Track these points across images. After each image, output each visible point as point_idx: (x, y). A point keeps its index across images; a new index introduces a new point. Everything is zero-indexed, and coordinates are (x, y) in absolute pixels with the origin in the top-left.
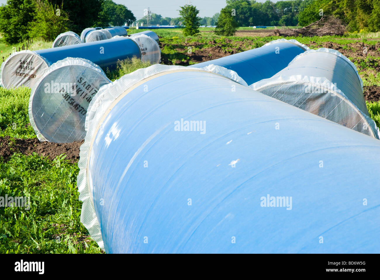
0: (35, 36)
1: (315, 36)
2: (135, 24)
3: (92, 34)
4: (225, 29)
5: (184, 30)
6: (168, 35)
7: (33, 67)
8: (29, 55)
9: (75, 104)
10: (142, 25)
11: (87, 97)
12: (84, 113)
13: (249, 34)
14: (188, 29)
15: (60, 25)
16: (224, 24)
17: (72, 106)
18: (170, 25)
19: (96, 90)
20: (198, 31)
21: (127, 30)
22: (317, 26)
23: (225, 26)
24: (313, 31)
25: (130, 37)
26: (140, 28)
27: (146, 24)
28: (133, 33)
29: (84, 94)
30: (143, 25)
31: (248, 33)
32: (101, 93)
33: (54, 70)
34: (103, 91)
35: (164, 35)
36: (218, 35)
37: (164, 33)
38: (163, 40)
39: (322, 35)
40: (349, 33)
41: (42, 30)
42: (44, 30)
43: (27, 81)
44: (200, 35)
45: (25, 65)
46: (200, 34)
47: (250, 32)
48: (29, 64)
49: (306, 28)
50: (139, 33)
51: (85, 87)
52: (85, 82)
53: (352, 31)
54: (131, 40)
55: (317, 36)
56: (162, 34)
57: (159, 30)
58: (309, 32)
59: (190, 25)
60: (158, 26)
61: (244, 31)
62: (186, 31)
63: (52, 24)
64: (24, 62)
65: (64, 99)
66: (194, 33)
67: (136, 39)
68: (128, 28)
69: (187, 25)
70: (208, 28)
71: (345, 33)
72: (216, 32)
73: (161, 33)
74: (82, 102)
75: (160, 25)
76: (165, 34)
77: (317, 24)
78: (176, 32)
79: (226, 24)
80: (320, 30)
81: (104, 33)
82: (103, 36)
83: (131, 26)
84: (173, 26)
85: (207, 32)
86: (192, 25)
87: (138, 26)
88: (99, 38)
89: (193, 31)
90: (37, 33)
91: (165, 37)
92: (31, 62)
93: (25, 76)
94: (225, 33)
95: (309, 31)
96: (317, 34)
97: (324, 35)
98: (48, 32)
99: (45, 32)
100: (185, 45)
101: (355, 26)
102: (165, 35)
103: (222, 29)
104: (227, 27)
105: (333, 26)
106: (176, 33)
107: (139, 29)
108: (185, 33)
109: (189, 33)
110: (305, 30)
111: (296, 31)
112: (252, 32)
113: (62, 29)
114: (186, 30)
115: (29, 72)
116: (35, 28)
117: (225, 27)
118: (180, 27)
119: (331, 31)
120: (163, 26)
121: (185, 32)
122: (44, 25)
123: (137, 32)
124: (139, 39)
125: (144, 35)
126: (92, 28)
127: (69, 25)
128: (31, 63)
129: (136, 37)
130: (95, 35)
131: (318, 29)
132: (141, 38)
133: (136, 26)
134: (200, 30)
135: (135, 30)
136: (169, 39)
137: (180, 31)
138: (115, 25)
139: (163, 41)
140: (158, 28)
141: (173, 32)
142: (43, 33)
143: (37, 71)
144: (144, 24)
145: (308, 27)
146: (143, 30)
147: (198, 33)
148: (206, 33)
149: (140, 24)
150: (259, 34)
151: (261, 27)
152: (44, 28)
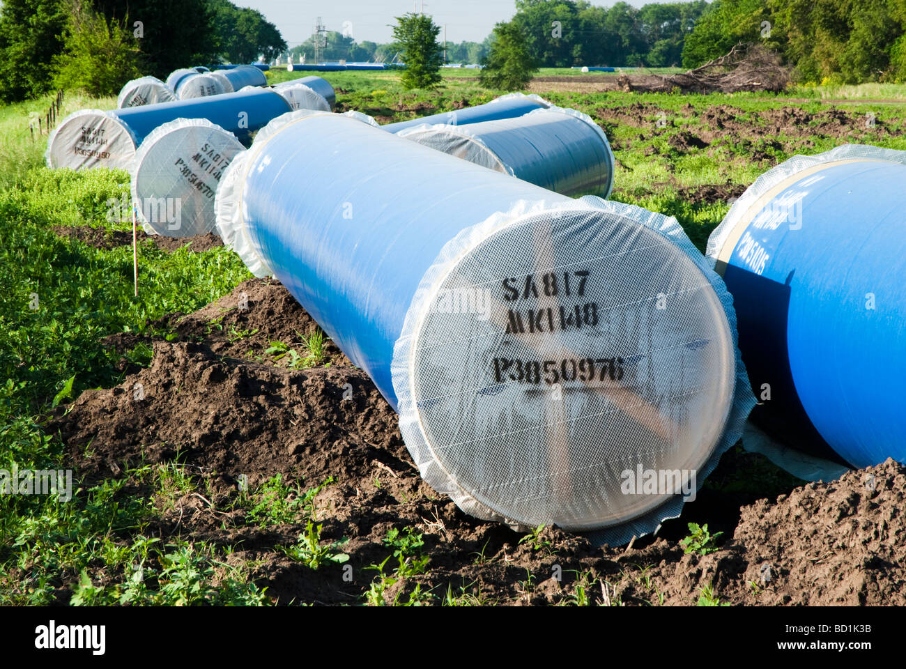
0: (67, 85)
1: (715, 93)
2: (285, 58)
3: (192, 82)
4: (504, 73)
5: (404, 74)
6: (365, 88)
7: (104, 138)
8: (98, 119)
9: (197, 181)
10: (302, 61)
11: (214, 172)
12: (210, 194)
13: (565, 86)
14: (414, 71)
15: (121, 62)
16: (503, 60)
17: (193, 185)
18: (372, 61)
19: (228, 161)
20: (439, 78)
21: (265, 73)
22: (722, 68)
23: (503, 66)
24: (711, 80)
25: (273, 90)
26: (296, 68)
27: (313, 57)
28: (280, 80)
29: (210, 168)
30: (306, 62)
31: (562, 83)
32: (236, 162)
33: (168, 132)
34: (239, 159)
35: (355, 87)
36: (488, 87)
37: (355, 82)
38: (350, 98)
39: (731, 90)
40: (799, 87)
41: (83, 74)
42: (87, 72)
43: (95, 163)
44: (444, 87)
45: (91, 136)
46: (444, 84)
47: (570, 80)
48: (97, 133)
49: (695, 72)
50: (294, 81)
51: (212, 157)
52: (213, 151)
53: (804, 80)
54: (276, 95)
55: (721, 91)
56: (349, 84)
57: (344, 73)
58: (702, 83)
59: (418, 62)
60: (342, 63)
61: (556, 78)
62: (408, 78)
63: (104, 60)
64: (89, 131)
65: (182, 174)
66: (429, 83)
67: (285, 93)
68: (266, 69)
69: (411, 63)
70: (468, 69)
71: (789, 87)
72: (482, 79)
73: (348, 81)
74: (207, 178)
75: (347, 61)
76: (359, 84)
77: (720, 63)
78: (386, 79)
79: (507, 62)
80: (727, 79)
81: (216, 80)
82: (215, 87)
83: (274, 64)
84: (381, 65)
85: (462, 79)
86: (423, 63)
87: (292, 62)
88: (206, 90)
89: (427, 77)
90: (71, 79)
91: (357, 92)
92: (101, 130)
93: (91, 155)
94: (504, 82)
95: (701, 80)
96: (719, 87)
97: (738, 90)
98: (96, 77)
99: (89, 77)
100: (398, 109)
101: (813, 70)
102: (359, 87)
103: (497, 73)
104: (508, 69)
105: (759, 68)
106: (385, 83)
107: (295, 72)
108: (407, 83)
109: (417, 82)
110: (691, 77)
111: (671, 81)
112: (576, 80)
113: (126, 70)
114: (409, 74)
115: (98, 148)
116: (66, 69)
117: (504, 69)
118: (395, 68)
119: (753, 82)
120: (355, 64)
121: (406, 80)
122: (87, 62)
123: (290, 79)
124: (291, 93)
125: (301, 85)
126: (191, 70)
127: (142, 63)
128: (101, 132)
129: (285, 89)
130: (197, 85)
131: (724, 75)
132: (296, 90)
133: (286, 62)
134: (442, 75)
135: (284, 72)
136: (364, 96)
137: (395, 78)
138: (235, 60)
139: (350, 101)
140: (342, 69)
141: (377, 78)
142: (85, 80)
143: (111, 145)
144: (308, 57)
145: (700, 70)
146: (305, 72)
147: (437, 81)
148: (460, 82)
149: (296, 58)
150: (589, 85)
151: (600, 70)
152: (87, 69)
